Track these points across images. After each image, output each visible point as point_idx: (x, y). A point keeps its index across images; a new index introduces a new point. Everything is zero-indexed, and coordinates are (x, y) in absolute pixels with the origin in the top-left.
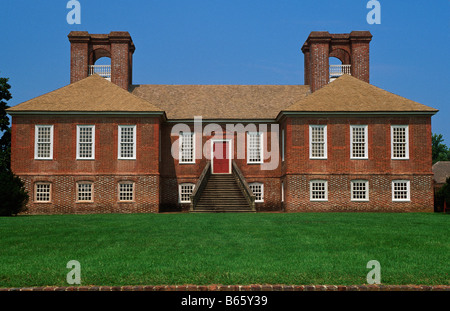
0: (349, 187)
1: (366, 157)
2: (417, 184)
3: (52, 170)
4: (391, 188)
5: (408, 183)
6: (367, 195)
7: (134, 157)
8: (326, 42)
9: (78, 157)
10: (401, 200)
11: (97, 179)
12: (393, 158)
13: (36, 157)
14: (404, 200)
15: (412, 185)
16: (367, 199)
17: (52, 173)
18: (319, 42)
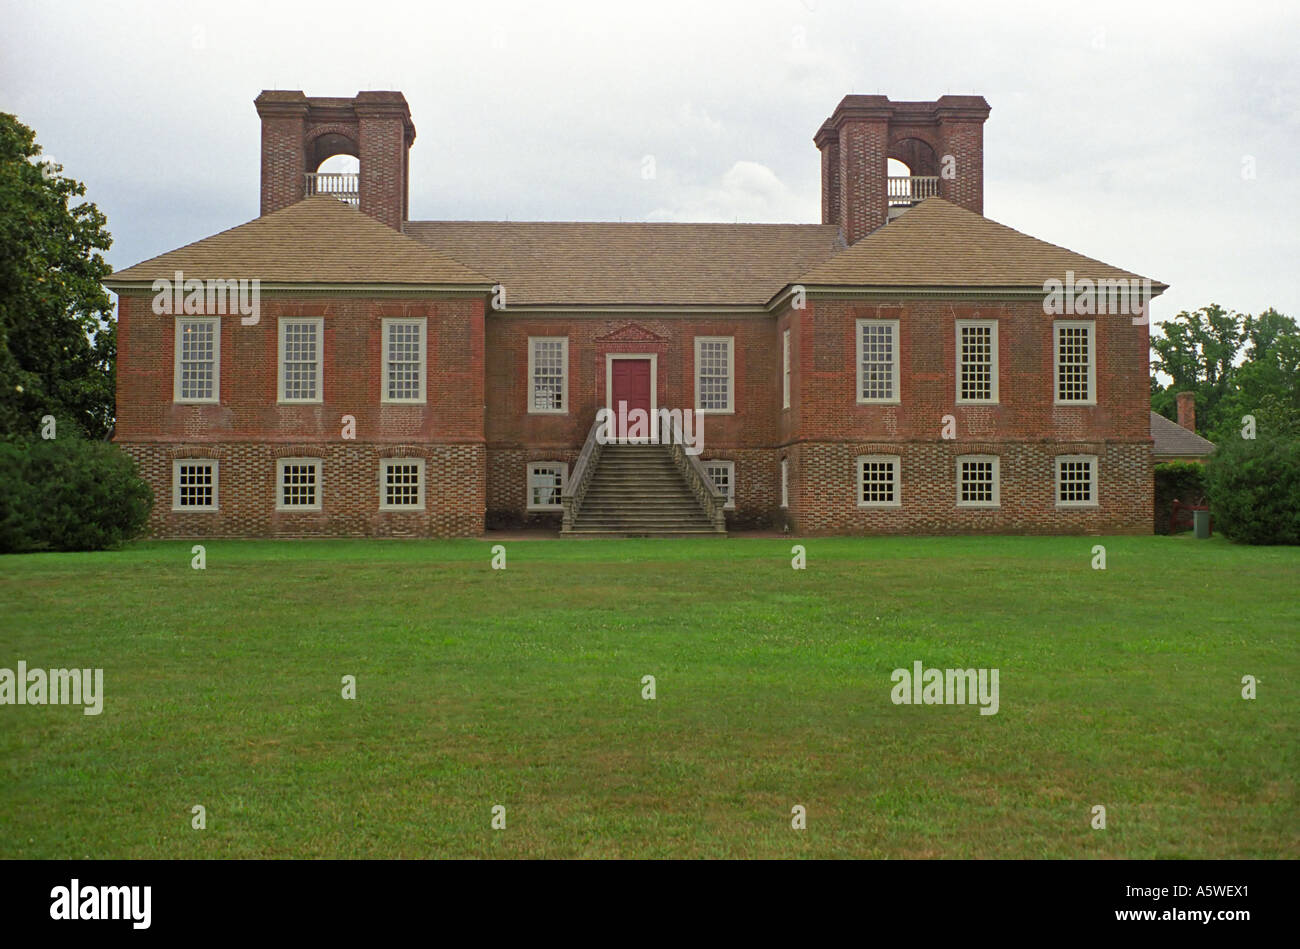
0: (953, 475)
1: (995, 399)
2: (1115, 464)
3: (217, 429)
4: (1052, 475)
5: (1094, 463)
6: (996, 492)
7: (422, 399)
8: (881, 120)
9: (281, 399)
10: (1075, 503)
11: (329, 453)
12: (1058, 401)
13: (178, 398)
14: (1083, 503)
15: (1102, 467)
16: (995, 502)
17: (217, 437)
18: (865, 120)
